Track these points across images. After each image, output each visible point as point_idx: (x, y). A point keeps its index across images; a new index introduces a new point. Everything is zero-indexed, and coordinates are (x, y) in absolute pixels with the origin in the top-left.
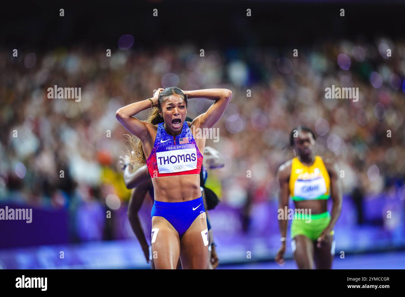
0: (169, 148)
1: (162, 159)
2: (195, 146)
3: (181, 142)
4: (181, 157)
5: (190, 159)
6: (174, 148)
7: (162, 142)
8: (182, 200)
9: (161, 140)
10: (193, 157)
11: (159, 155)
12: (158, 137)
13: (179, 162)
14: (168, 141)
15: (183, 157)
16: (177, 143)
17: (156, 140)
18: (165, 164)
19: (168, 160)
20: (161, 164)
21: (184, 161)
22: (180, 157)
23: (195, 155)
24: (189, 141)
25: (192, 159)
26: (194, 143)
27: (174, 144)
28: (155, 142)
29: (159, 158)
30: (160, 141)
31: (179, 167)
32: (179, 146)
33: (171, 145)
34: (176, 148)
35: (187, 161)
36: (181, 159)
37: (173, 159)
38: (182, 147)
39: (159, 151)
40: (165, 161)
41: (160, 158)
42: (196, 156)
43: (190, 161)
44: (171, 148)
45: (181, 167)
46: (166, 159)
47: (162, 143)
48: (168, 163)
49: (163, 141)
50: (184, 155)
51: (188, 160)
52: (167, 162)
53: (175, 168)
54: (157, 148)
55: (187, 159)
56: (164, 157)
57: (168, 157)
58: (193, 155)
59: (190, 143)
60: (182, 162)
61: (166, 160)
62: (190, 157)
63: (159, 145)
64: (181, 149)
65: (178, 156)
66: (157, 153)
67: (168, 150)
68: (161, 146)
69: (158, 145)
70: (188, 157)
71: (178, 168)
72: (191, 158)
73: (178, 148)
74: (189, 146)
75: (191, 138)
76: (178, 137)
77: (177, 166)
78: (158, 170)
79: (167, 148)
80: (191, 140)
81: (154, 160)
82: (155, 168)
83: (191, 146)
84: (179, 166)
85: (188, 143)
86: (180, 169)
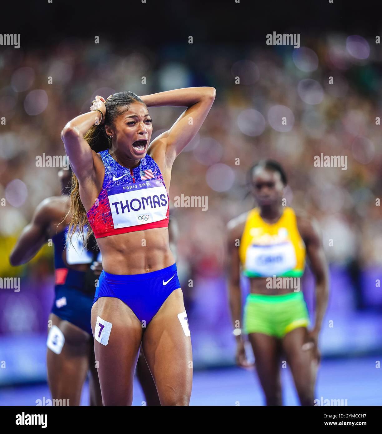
0: (128, 188)
1: (119, 206)
2: (163, 183)
3: (143, 178)
4: (147, 200)
5: (158, 203)
6: (135, 187)
7: (115, 179)
8: (148, 269)
9: (112, 177)
10: (163, 200)
11: (112, 199)
12: (108, 173)
13: (144, 209)
14: (124, 177)
15: (149, 200)
16: (137, 179)
17: (105, 178)
18: (123, 212)
19: (127, 206)
20: (118, 213)
21: (152, 207)
22: (145, 201)
23: (165, 197)
24: (154, 174)
25: (162, 203)
26: (160, 177)
27: (133, 182)
28: (104, 180)
29: (113, 204)
30: (112, 179)
31: (145, 215)
32: (142, 184)
33: (129, 182)
34: (138, 186)
35: (155, 207)
36: (148, 204)
37: (136, 205)
38: (146, 185)
39: (112, 193)
40: (123, 208)
41: (115, 204)
42: (166, 199)
43: (160, 206)
44: (131, 187)
45: (147, 217)
46: (125, 204)
47: (116, 181)
48: (129, 211)
49: (117, 177)
50: (150, 197)
51: (157, 205)
52: (126, 209)
53: (140, 218)
54: (108, 189)
55: (155, 202)
56: (121, 203)
57: (127, 201)
58: (163, 197)
59: (156, 178)
60: (148, 207)
61: (125, 207)
62: (158, 200)
63: (111, 184)
64: (145, 187)
65: (143, 199)
66: (109, 197)
67: (126, 191)
68: (114, 186)
69: (109, 185)
70: (156, 200)
71: (144, 217)
72: (161, 201)
73: (140, 187)
74: (155, 183)
75: (155, 169)
76: (138, 169)
77: (143, 215)
78: (112, 223)
79: (124, 188)
80: (157, 174)
81: (105, 209)
82: (106, 222)
83: (158, 182)
84: (144, 214)
85: (153, 179)
86: (146, 219)
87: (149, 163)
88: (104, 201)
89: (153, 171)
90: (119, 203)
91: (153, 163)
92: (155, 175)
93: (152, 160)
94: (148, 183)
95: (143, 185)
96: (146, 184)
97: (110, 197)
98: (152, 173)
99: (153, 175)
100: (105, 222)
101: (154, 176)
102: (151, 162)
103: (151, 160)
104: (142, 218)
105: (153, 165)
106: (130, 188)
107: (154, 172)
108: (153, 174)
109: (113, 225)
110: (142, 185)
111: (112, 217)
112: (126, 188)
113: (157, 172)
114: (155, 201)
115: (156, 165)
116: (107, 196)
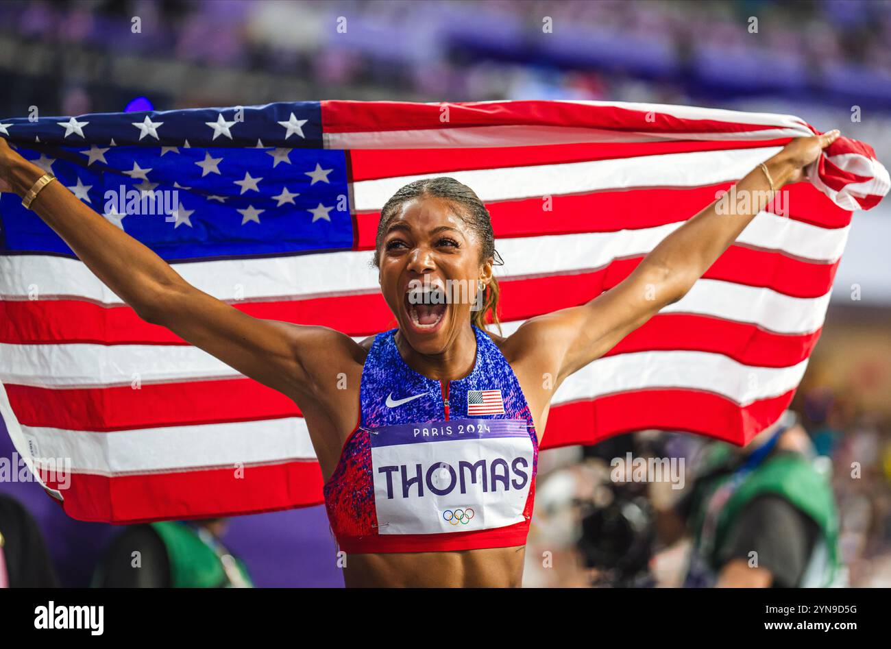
0: (426, 432)
1: (397, 477)
2: (529, 429)
4: (473, 469)
5: (505, 479)
6: (445, 431)
7: (390, 403)
9: (385, 397)
10: (518, 472)
11: (382, 456)
13: (463, 491)
15: (479, 470)
16: (456, 409)
18: (406, 495)
19: (418, 479)
20: (390, 495)
21: (485, 489)
23: (525, 464)
24: (505, 405)
25: (514, 481)
26: (522, 415)
27: (444, 417)
28: (362, 406)
29: (381, 470)
30: (383, 402)
31: (464, 509)
32: (465, 426)
33: (432, 418)
34: (455, 431)
35: (494, 489)
36: (474, 481)
37: (441, 479)
38: (477, 429)
39: (382, 442)
40: (406, 484)
41: (388, 470)
42: (529, 471)
43: (507, 488)
45: (469, 513)
46: (412, 474)
47: (394, 409)
48: (421, 494)
49: (396, 399)
50: (483, 463)
51: (500, 484)
52: (414, 488)
53: (448, 515)
54: (374, 430)
55: (495, 478)
56: (404, 468)
57: (419, 467)
58: (520, 466)
59: (509, 417)
60: (474, 489)
61: (413, 480)
62: (507, 471)
63: (381, 416)
64: (474, 435)
65: (463, 464)
67: (420, 439)
68: (388, 421)
69: (376, 417)
70: (500, 470)
71: (459, 514)
72: (512, 476)
73: (460, 432)
74: (503, 426)
75: (512, 393)
76: (463, 385)
77: (456, 506)
78: (375, 521)
79: (417, 431)
80: (514, 406)
81: (359, 480)
82: (361, 515)
83: (512, 425)
84: (463, 506)
85: (501, 416)
86: (465, 520)
87: (497, 372)
88: (358, 460)
89: (505, 395)
90: (398, 470)
91: (509, 376)
92: (508, 406)
93: (506, 367)
94: (482, 426)
95: (468, 428)
96: (476, 427)
97: (375, 451)
98: (501, 400)
99: (503, 407)
100: (359, 516)
101: (503, 410)
102: (504, 373)
103: (504, 366)
104: (453, 515)
105: (508, 380)
106: (433, 434)
107: (508, 398)
108: (502, 403)
109: (377, 525)
110: (465, 429)
111: (374, 503)
112: (421, 432)
113: (514, 399)
114: (496, 474)
115: (515, 381)
116: (368, 446)
